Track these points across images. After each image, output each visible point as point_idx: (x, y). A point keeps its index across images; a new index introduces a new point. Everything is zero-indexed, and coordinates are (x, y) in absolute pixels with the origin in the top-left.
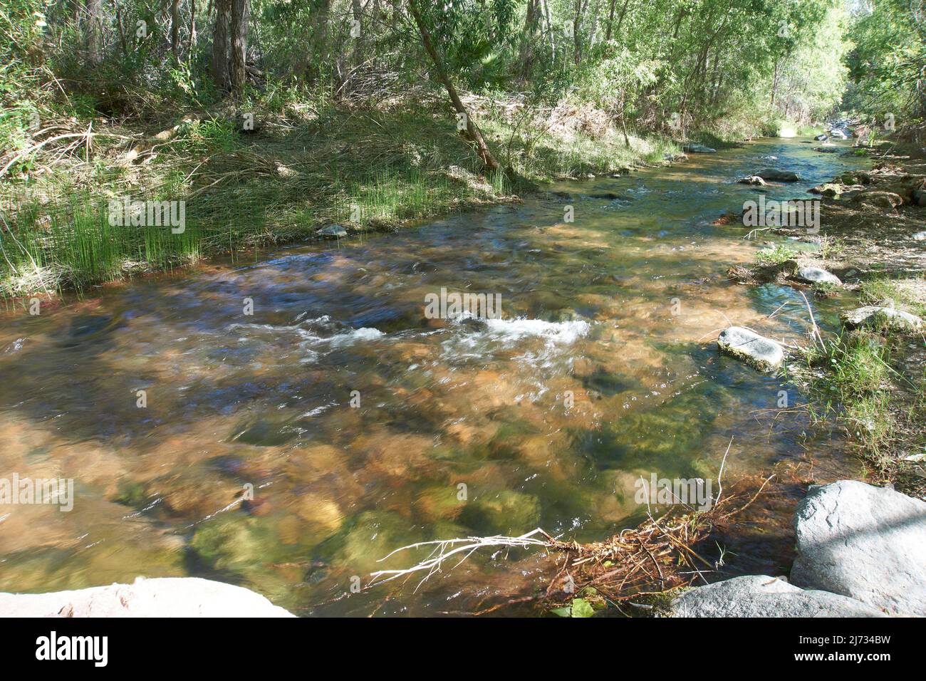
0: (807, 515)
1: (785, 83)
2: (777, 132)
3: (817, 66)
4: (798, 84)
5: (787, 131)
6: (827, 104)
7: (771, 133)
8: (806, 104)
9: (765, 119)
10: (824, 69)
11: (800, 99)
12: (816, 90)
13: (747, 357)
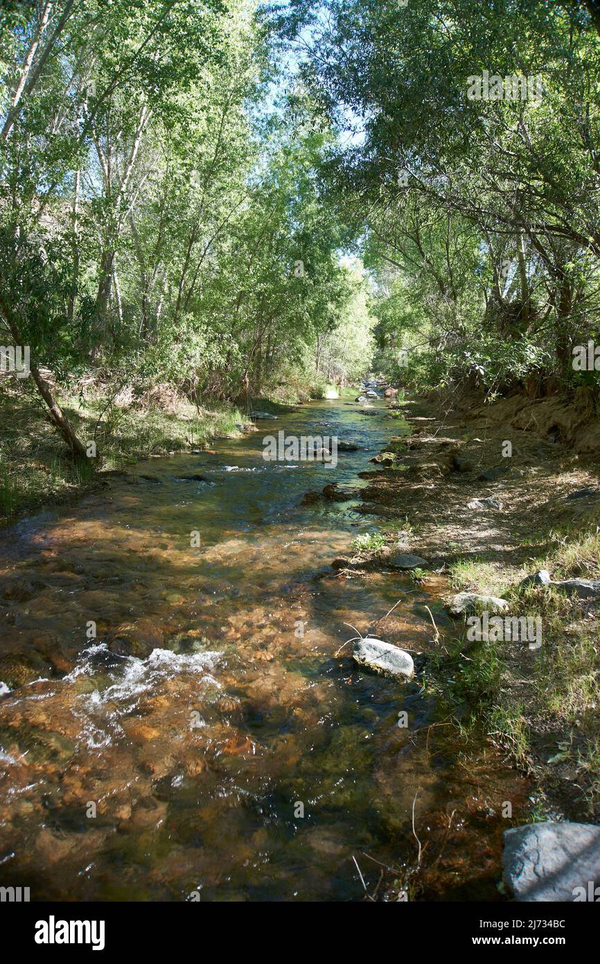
0: (518, 870)
1: (326, 351)
2: (324, 395)
3: (352, 338)
4: (336, 353)
5: (331, 393)
6: (360, 368)
7: (318, 396)
8: (345, 369)
9: (313, 384)
10: (357, 341)
11: (339, 365)
12: (352, 357)
13: (384, 671)
